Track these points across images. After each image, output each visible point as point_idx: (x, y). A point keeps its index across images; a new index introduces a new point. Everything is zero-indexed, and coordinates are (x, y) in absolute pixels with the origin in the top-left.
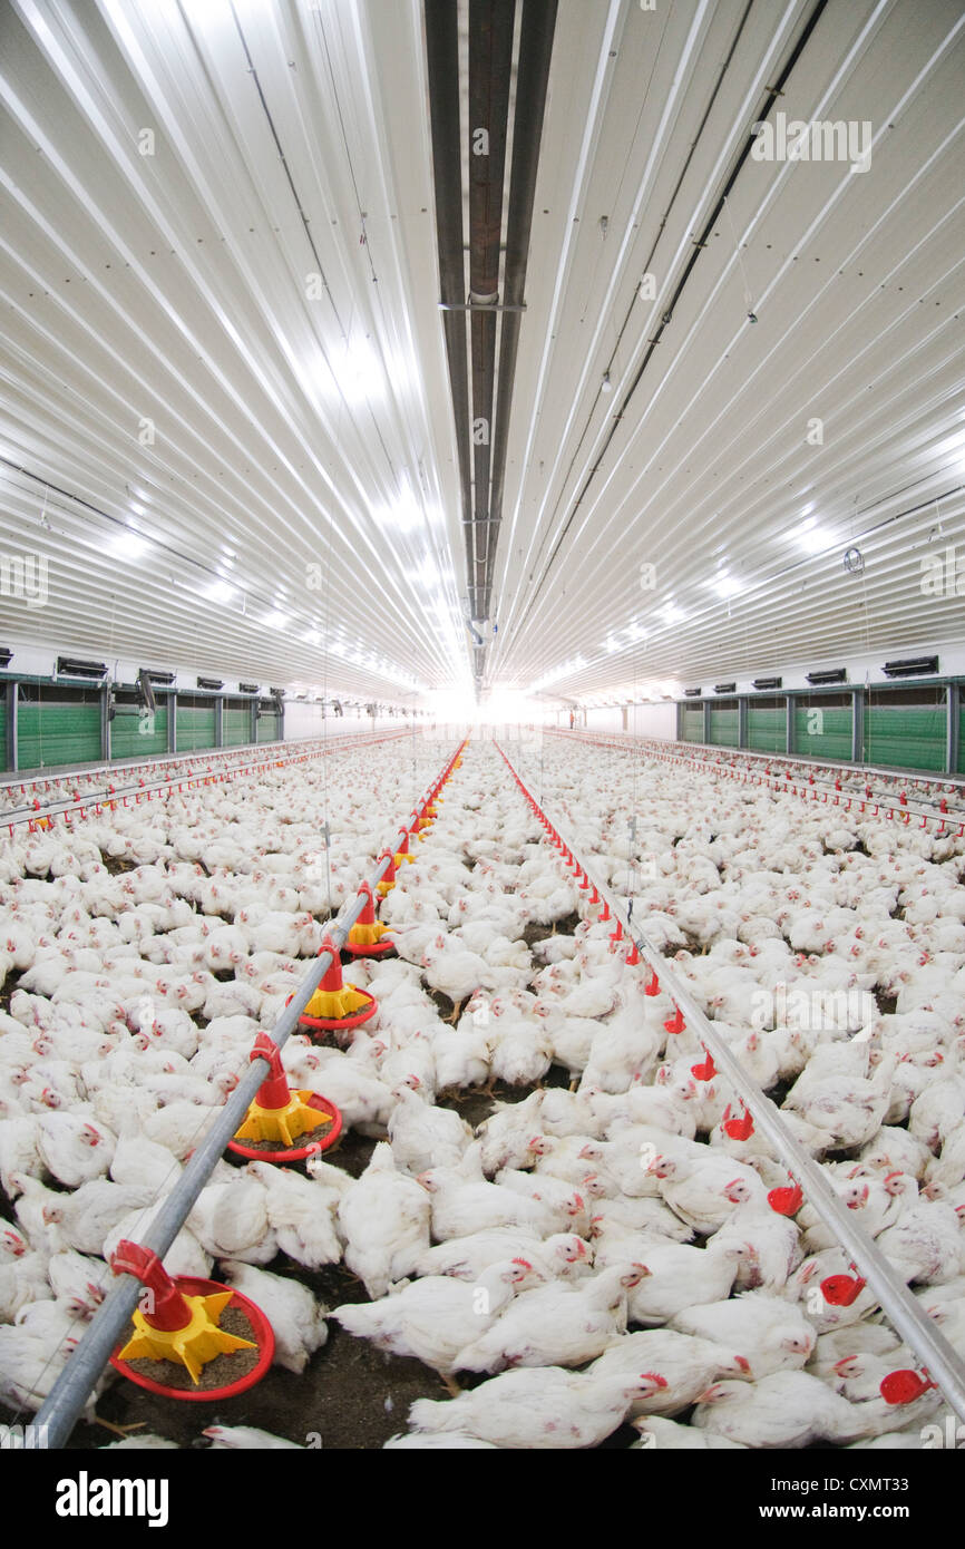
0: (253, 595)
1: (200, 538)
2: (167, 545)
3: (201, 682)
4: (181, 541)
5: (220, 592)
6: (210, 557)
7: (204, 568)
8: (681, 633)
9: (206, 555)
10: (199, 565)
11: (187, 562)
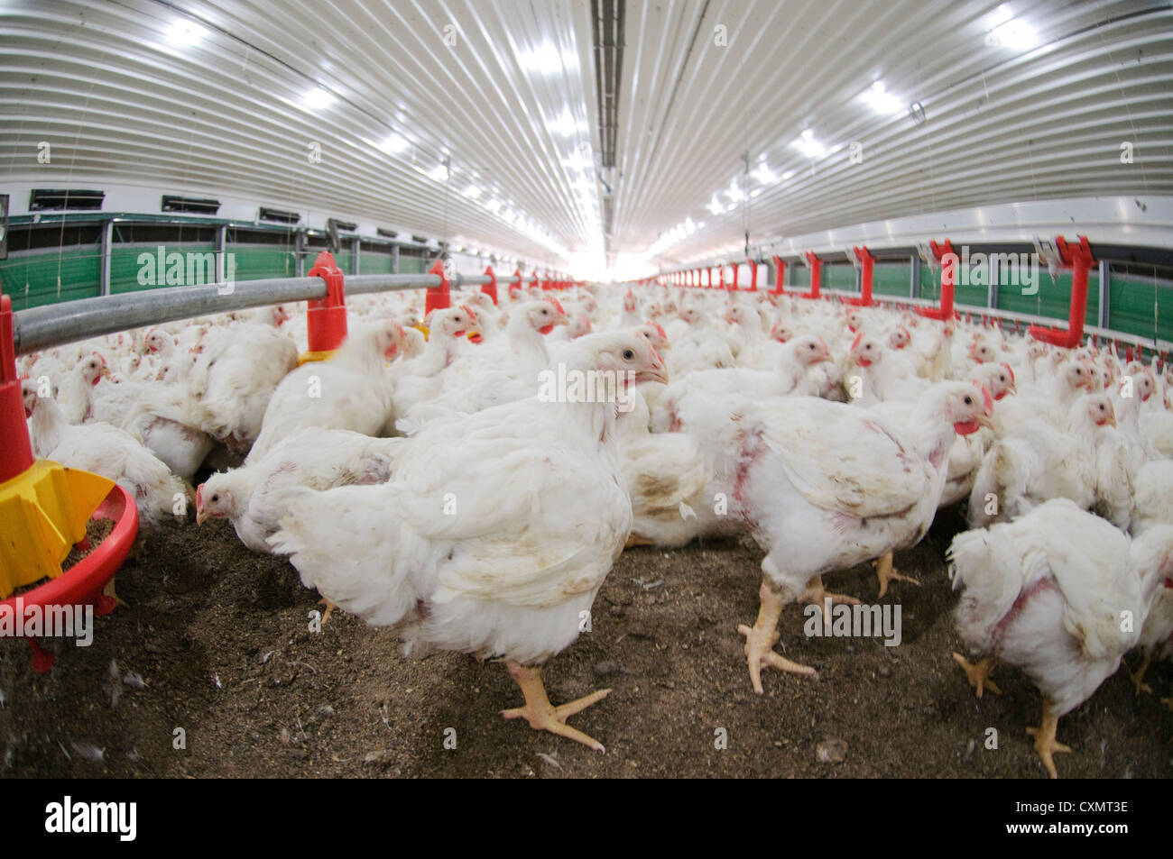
0: (422, 149)
1: (379, 93)
2: (350, 99)
3: (380, 232)
4: (363, 96)
5: (394, 144)
6: (386, 111)
7: (380, 123)
8: (772, 193)
9: (383, 109)
10: (376, 118)
11: (365, 115)
